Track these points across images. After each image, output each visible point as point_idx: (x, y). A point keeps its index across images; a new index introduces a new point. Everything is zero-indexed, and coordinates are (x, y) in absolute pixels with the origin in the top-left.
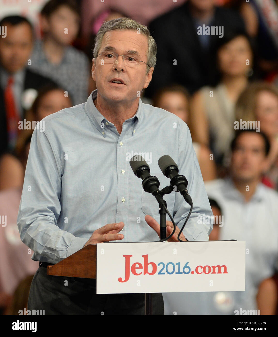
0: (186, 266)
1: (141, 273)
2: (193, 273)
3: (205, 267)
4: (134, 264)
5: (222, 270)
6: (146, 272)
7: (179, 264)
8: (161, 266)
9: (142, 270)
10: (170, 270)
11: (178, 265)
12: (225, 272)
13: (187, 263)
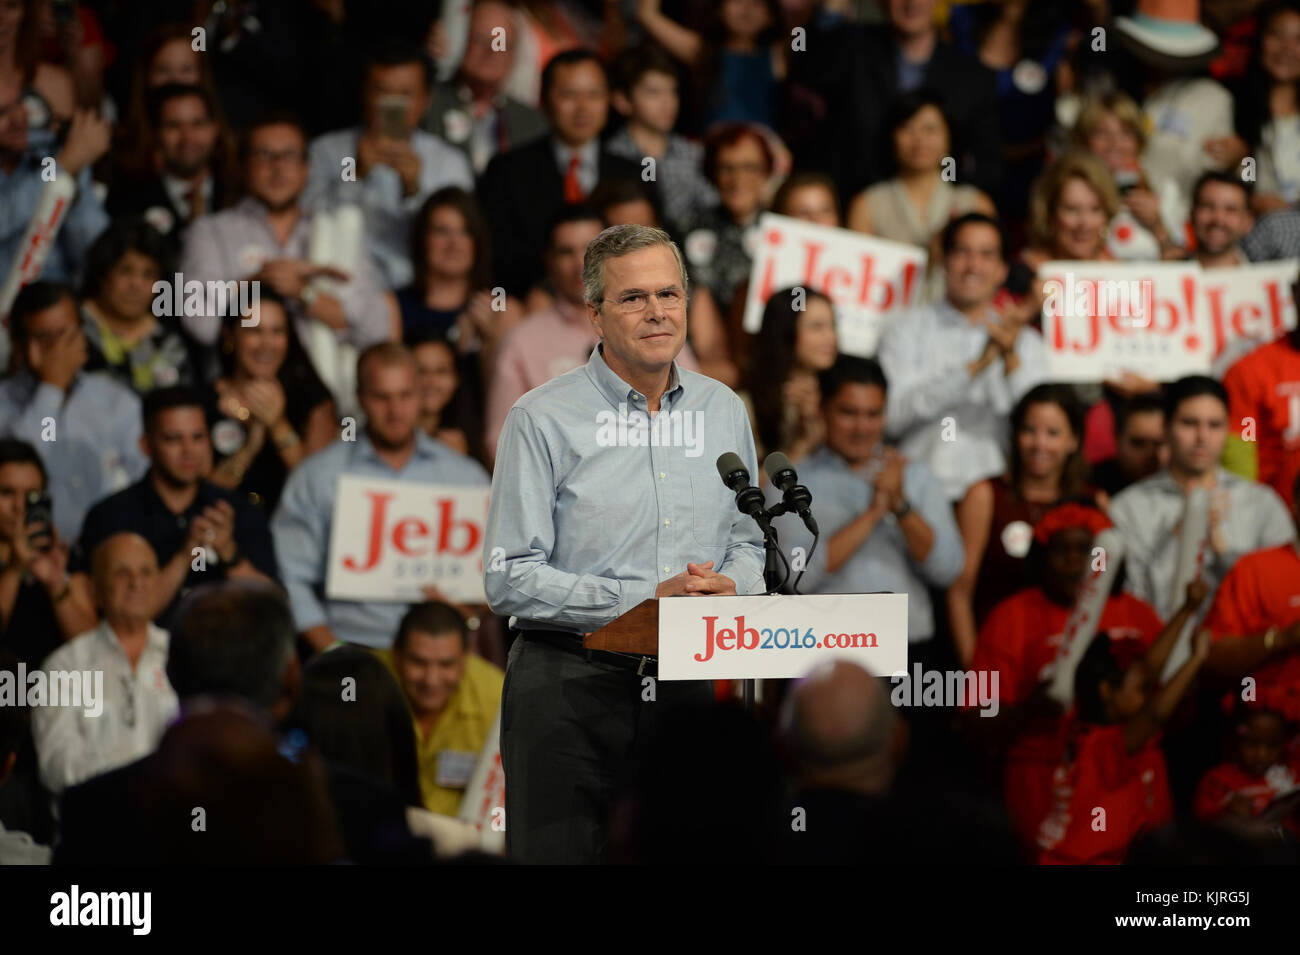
0: (808, 635)
1: (733, 646)
2: (819, 646)
3: (840, 636)
4: (722, 632)
5: (869, 640)
6: (741, 644)
7: (796, 631)
8: (767, 634)
9: (734, 642)
10: (782, 642)
11: (794, 634)
12: (874, 644)
13: (811, 630)
